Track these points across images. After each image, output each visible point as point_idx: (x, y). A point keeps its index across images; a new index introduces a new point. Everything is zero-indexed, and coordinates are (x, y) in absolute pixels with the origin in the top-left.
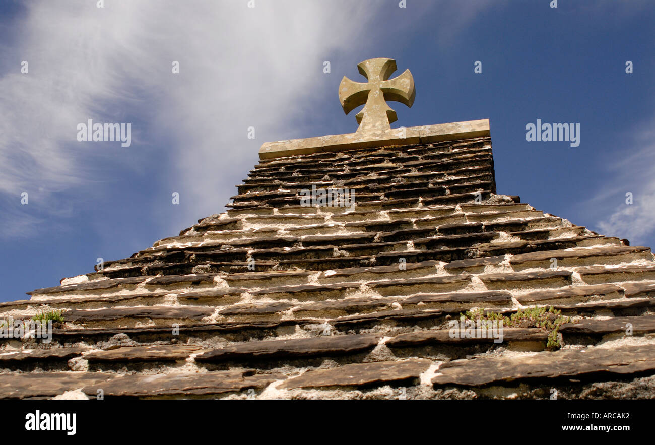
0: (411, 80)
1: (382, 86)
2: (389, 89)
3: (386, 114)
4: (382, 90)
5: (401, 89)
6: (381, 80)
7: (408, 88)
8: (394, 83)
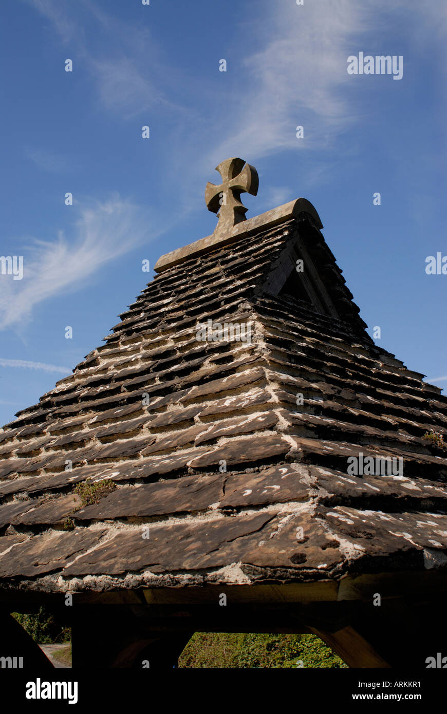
0: (248, 174)
1: (230, 186)
2: (234, 187)
3: (233, 211)
4: (231, 188)
5: (242, 185)
6: (230, 179)
7: (246, 182)
8: (237, 180)
